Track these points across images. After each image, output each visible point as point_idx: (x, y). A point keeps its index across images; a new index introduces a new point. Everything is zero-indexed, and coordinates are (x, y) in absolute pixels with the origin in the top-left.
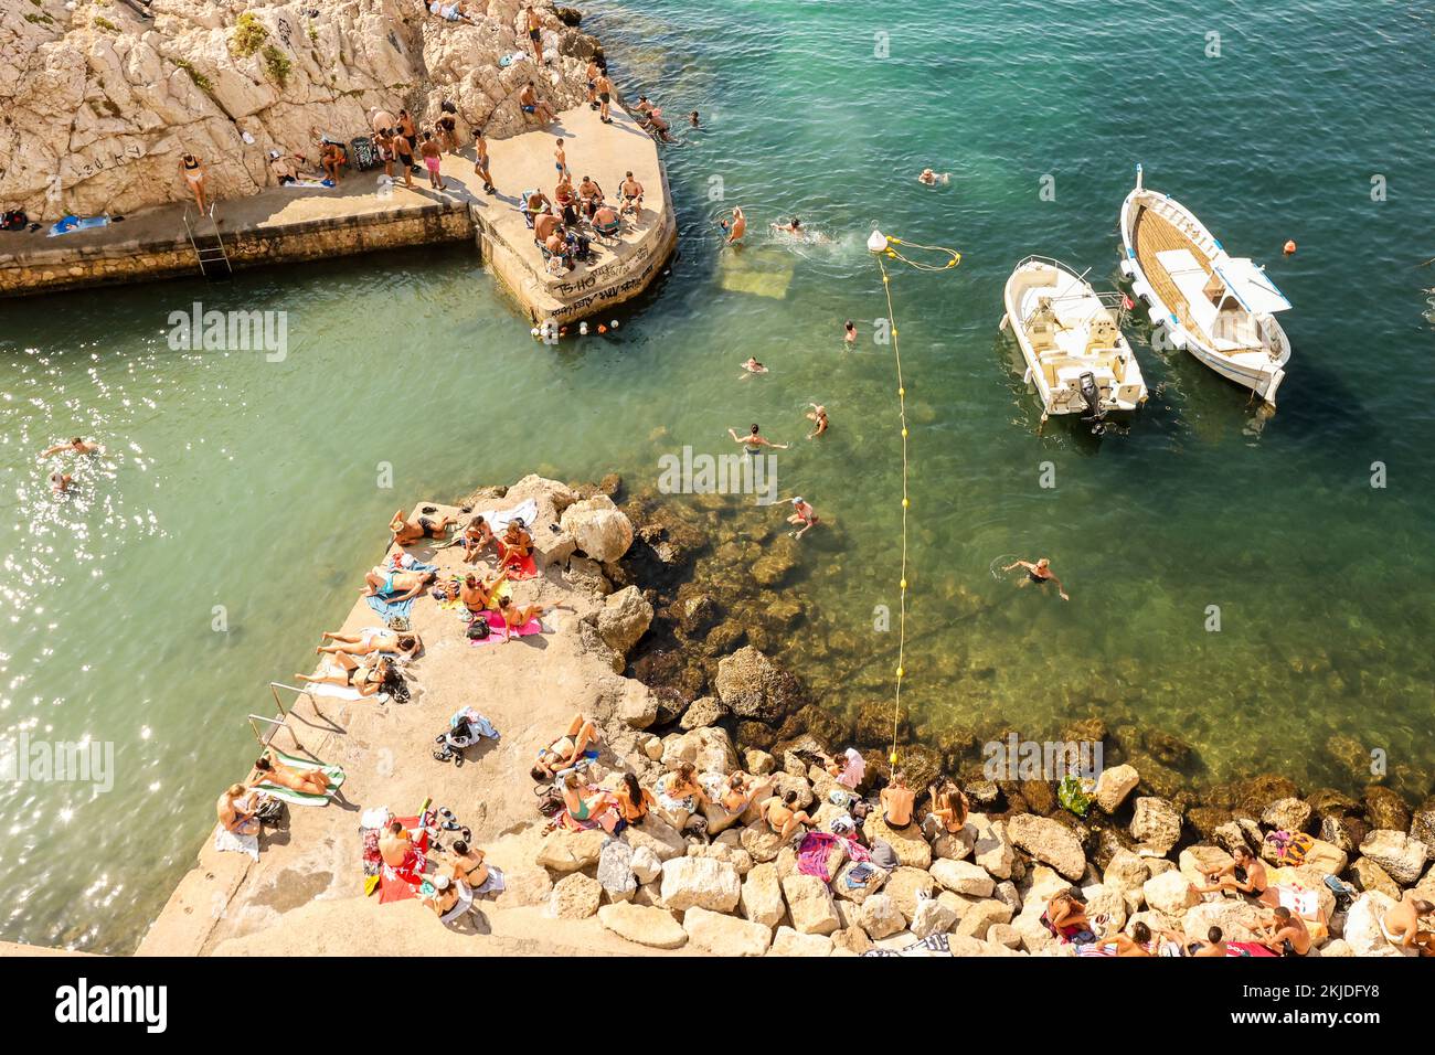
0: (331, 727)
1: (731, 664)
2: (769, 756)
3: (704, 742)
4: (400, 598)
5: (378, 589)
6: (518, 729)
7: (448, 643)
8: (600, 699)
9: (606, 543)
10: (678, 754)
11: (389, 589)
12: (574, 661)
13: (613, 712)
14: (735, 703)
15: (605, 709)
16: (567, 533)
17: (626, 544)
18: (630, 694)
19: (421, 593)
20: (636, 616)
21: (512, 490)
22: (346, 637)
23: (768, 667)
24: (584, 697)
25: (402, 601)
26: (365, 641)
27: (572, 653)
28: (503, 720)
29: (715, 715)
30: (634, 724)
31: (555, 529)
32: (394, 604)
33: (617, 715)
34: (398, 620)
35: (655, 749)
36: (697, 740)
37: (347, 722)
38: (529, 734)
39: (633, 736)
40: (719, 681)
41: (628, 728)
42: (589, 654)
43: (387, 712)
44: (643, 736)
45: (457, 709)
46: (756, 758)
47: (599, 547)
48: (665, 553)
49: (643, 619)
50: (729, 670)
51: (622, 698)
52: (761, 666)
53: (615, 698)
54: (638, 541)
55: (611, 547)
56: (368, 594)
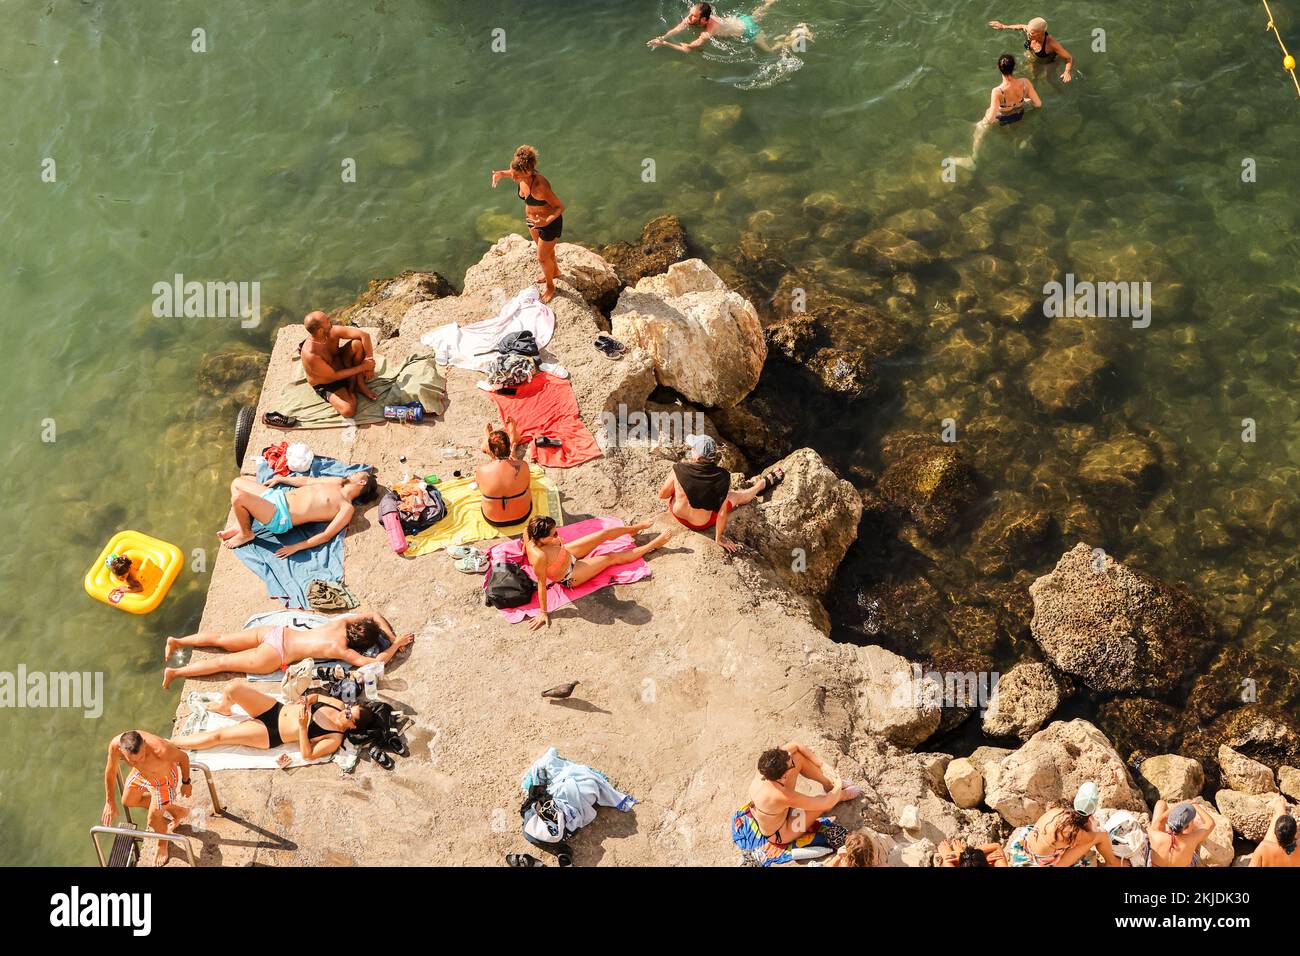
0: (255, 837)
1: (1058, 586)
2: (1193, 762)
3: (1073, 752)
4: (313, 540)
5: (258, 525)
6: (671, 781)
7: (450, 624)
8: (822, 694)
9: (720, 365)
10: (1023, 783)
11: (284, 522)
12: (743, 623)
13: (854, 718)
14: (1085, 666)
15: (837, 711)
16: (636, 354)
17: (757, 359)
18: (876, 678)
19: (355, 525)
20: (831, 513)
21: (473, 276)
22: (222, 640)
23: (1134, 583)
24: (789, 693)
25: (317, 548)
26: (272, 643)
27: (733, 606)
28: (629, 768)
29: (1052, 698)
30: (903, 739)
31: (610, 347)
32: (303, 555)
33: (862, 724)
34: (324, 588)
35: (966, 782)
36: (1057, 749)
37: (288, 819)
38: (699, 789)
39: (913, 761)
40: (1038, 625)
41: (892, 749)
42: (765, 604)
43: (367, 785)
44: (931, 760)
45: (524, 760)
46: (1170, 772)
47: (706, 376)
48: (838, 372)
49: (844, 516)
50: (1058, 600)
51: (859, 688)
52: (1119, 583)
53: (849, 689)
54: (775, 351)
55: (730, 372)
56: (234, 542)
